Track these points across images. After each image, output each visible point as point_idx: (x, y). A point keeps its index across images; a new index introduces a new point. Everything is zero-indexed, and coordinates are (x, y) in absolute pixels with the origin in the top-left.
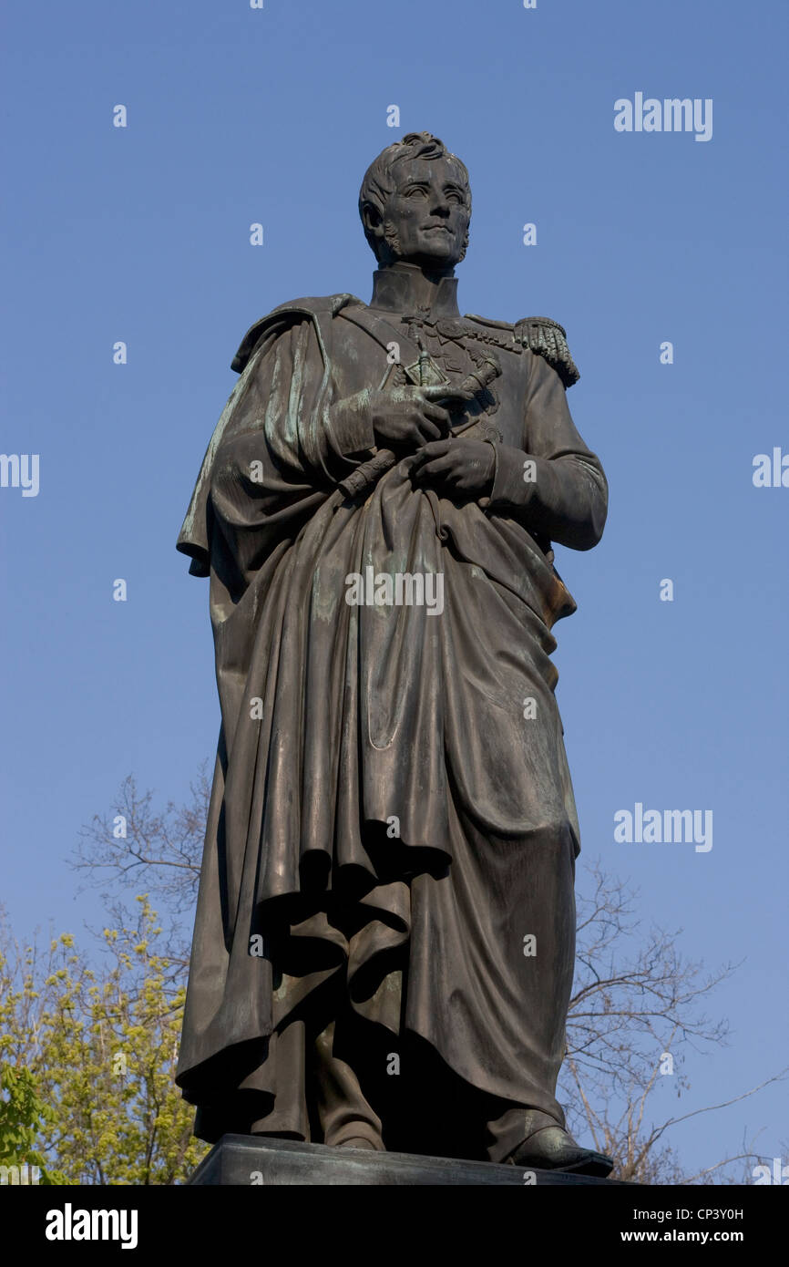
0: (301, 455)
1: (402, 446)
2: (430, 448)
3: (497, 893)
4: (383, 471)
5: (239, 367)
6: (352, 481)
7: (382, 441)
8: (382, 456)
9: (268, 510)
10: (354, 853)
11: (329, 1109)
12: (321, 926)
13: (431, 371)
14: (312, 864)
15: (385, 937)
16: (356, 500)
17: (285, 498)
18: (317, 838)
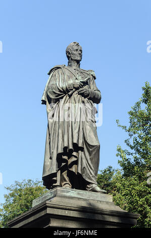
0: (63, 89)
1: (77, 89)
2: (81, 89)
3: (90, 153)
4: (74, 92)
5: (49, 74)
6: (70, 93)
7: (74, 88)
8: (74, 89)
9: (56, 96)
10: (71, 147)
11: (63, 182)
12: (65, 157)
13: (80, 78)
14: (65, 148)
15: (74, 159)
16: (70, 96)
17: (59, 95)
18: (66, 145)
